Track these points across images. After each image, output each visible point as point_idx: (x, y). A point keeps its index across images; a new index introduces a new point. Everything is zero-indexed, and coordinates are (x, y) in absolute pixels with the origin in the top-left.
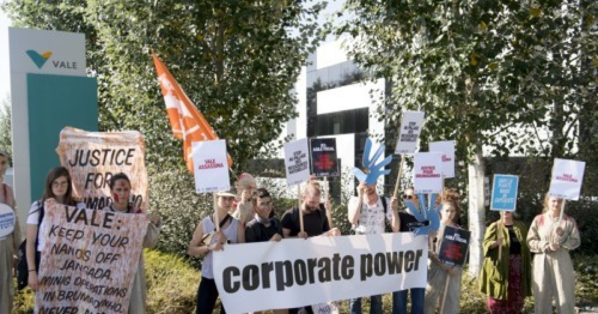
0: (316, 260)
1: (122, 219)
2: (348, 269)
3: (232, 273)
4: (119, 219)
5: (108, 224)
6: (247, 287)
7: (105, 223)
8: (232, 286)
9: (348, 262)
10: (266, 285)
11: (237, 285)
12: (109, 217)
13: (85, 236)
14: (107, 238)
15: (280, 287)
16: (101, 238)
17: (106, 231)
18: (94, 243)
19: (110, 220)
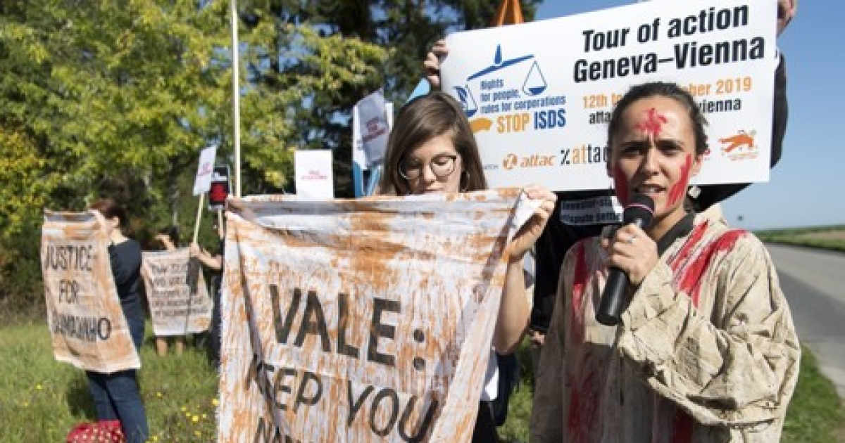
1: (426, 326)
4: (416, 325)
5: (384, 346)
7: (373, 342)
12: (387, 318)
13: (326, 395)
14: (386, 402)
16: (368, 403)
17: (381, 376)
18: (350, 421)
19: (389, 332)
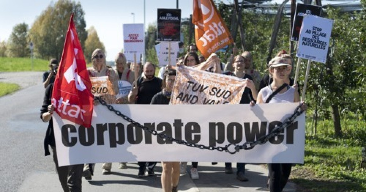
0: (154, 124)
2: (193, 135)
3: (69, 130)
6: (83, 143)
8: (70, 141)
9: (193, 128)
10: (101, 142)
11: (74, 140)
15: (113, 144)
